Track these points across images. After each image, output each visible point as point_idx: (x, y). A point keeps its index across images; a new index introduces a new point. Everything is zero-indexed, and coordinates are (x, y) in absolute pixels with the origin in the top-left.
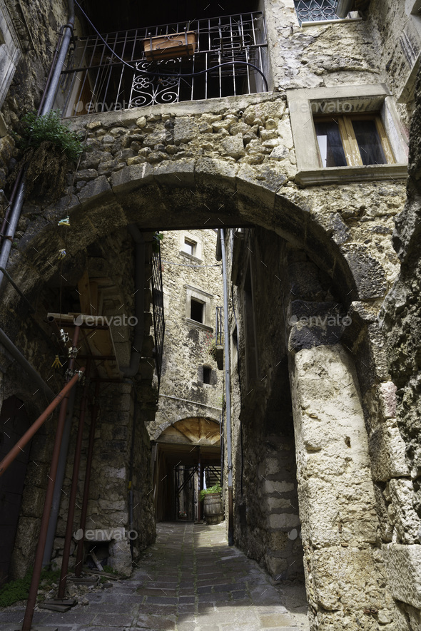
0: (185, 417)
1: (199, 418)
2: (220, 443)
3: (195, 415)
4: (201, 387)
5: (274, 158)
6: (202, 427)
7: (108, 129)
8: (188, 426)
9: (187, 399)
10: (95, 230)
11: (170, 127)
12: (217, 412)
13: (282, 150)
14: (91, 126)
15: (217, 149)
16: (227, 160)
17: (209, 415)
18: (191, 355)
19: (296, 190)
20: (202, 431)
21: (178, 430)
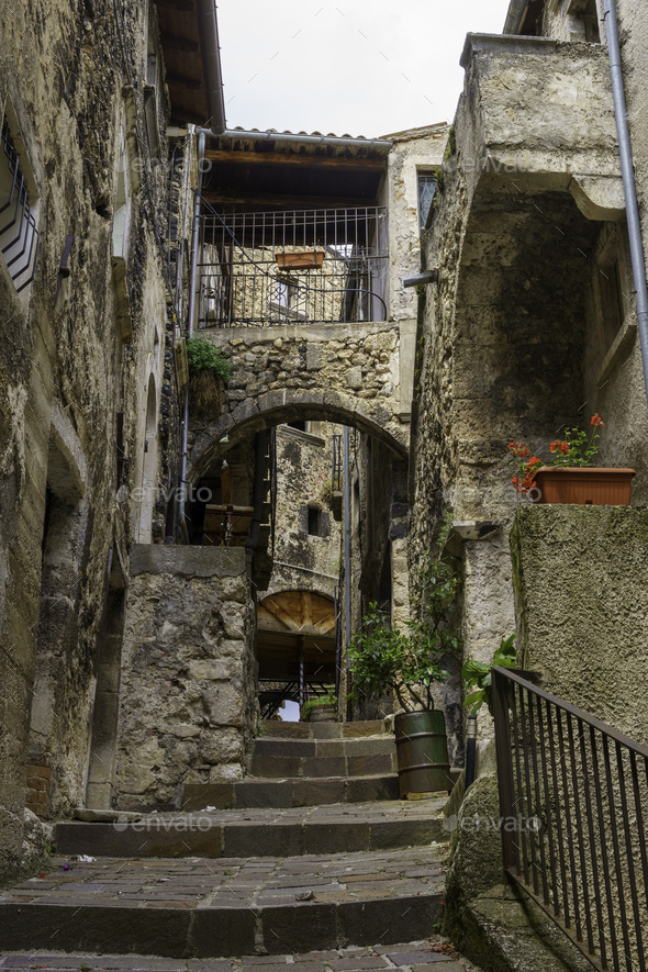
0: (279, 590)
1: (301, 592)
2: (334, 633)
3: (295, 587)
4: (305, 540)
5: (384, 395)
6: (306, 606)
7: (249, 347)
8: (284, 604)
9: (282, 560)
10: (241, 436)
11: (303, 351)
12: (330, 582)
13: (390, 388)
14: (235, 342)
15: (340, 381)
16: (348, 393)
17: (317, 586)
18: (288, 487)
19: (398, 426)
20: (306, 613)
21: (268, 611)
